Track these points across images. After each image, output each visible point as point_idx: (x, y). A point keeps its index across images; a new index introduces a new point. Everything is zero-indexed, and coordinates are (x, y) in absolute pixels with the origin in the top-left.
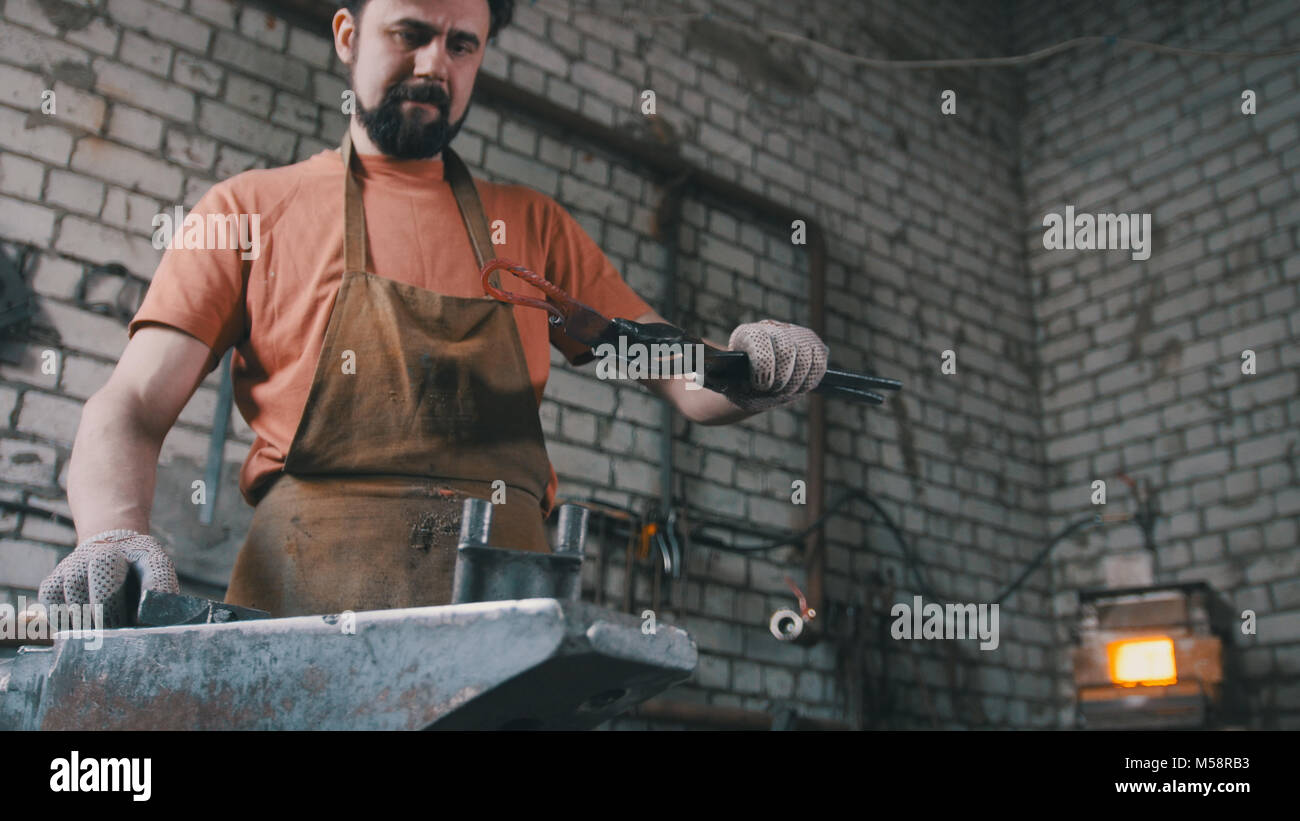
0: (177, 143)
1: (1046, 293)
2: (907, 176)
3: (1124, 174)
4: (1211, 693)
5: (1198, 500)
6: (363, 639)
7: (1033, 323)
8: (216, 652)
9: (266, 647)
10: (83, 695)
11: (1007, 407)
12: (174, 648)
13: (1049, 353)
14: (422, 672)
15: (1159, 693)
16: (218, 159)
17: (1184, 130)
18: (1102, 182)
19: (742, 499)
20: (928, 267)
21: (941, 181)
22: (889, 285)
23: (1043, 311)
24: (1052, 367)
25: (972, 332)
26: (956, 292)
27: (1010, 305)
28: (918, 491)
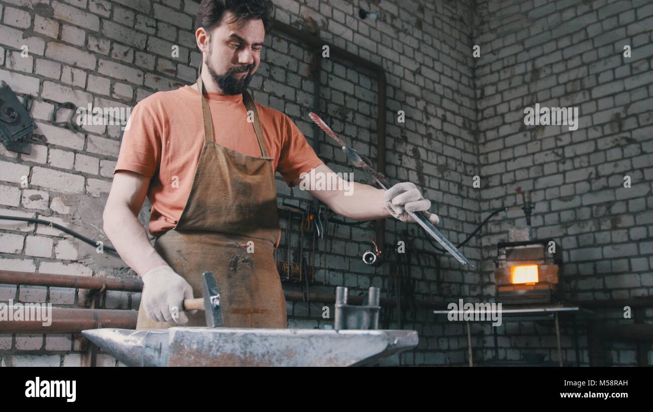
0: (93, 43)
1: (483, 96)
2: (421, 41)
3: (522, 43)
4: (553, 288)
5: (548, 197)
6: (308, 340)
7: (477, 111)
8: (245, 341)
9: (267, 340)
10: (186, 353)
11: (464, 151)
12: (226, 338)
13: (484, 125)
14: (333, 353)
15: (532, 288)
16: (111, 49)
20: (430, 86)
21: (437, 43)
22: (413, 95)
23: (481, 105)
24: (484, 132)
25: (449, 116)
26: (442, 97)
27: (466, 102)
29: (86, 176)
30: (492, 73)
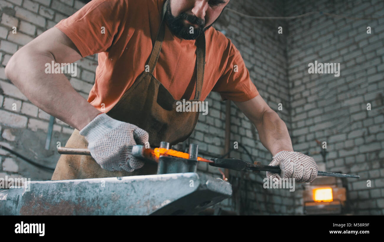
1: (293, 87)
2: (254, 51)
3: (317, 53)
4: (343, 204)
5: (337, 148)
6: (131, 185)
7: (289, 96)
8: (80, 188)
9: (98, 187)
10: (34, 201)
12: (66, 187)
13: (294, 105)
14: (151, 195)
15: (328, 204)
17: (334, 41)
18: (310, 55)
19: (206, 145)
20: (260, 78)
21: (264, 53)
23: (292, 92)
24: (295, 109)
25: (272, 98)
26: (268, 86)
27: (283, 90)
28: (256, 144)
29: (29, 117)
30: (299, 72)
